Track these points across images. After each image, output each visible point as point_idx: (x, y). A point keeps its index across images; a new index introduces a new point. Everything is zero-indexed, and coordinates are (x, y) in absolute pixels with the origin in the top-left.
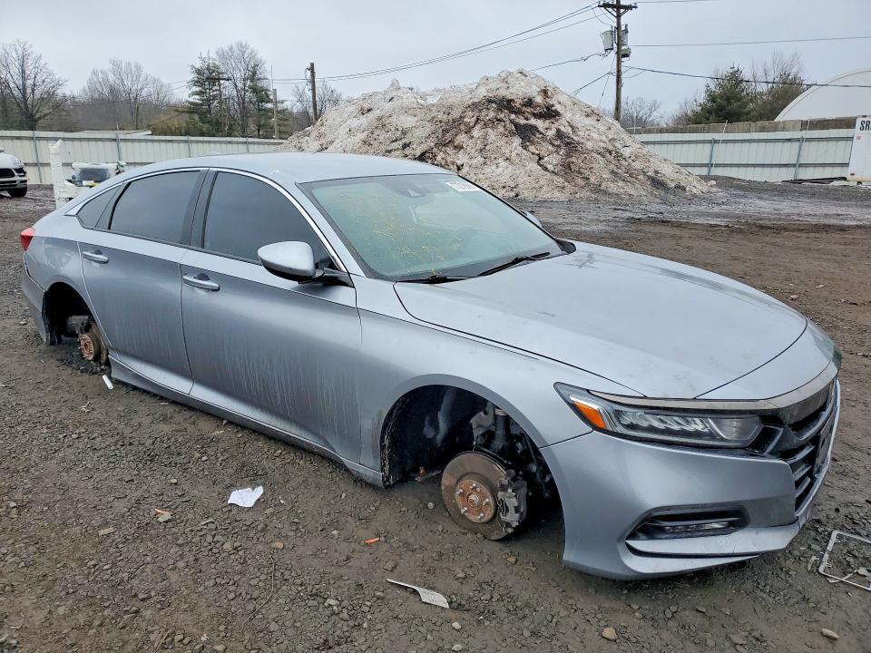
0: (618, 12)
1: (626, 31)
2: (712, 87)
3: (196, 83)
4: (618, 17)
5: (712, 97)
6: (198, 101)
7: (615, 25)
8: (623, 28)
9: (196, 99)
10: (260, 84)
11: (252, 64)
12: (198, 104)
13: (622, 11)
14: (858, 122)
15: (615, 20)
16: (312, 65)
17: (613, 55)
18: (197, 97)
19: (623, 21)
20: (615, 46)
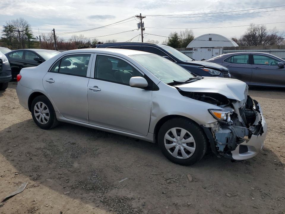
0: (141, 18)
1: (143, 24)
2: (170, 38)
3: (4, 31)
4: (141, 20)
5: (170, 41)
6: (6, 38)
7: (140, 22)
8: (142, 23)
9: (5, 37)
10: (29, 33)
11: (26, 25)
12: (6, 39)
13: (142, 18)
14: (193, 48)
15: (140, 20)
16: (54, 29)
17: (140, 30)
18: (6, 36)
19: (142, 21)
20: (141, 27)
